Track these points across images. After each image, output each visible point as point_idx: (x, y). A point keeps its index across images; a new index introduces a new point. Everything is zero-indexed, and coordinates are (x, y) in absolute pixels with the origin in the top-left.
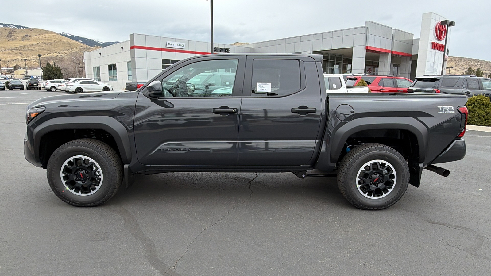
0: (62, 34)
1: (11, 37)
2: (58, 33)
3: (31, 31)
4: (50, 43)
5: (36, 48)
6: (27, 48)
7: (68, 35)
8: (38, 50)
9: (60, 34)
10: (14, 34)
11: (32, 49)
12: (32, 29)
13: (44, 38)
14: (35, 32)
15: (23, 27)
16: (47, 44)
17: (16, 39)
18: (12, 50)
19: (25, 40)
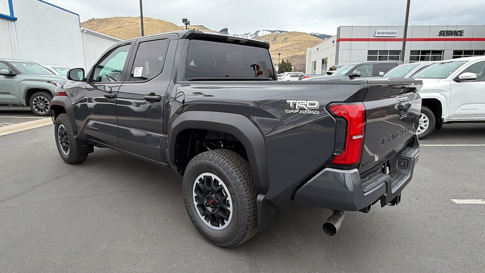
0: (312, 34)
1: (275, 41)
2: (309, 33)
3: (289, 34)
4: (301, 43)
5: (290, 48)
6: (284, 49)
7: (317, 34)
8: (291, 50)
9: (310, 34)
10: (278, 38)
11: (287, 49)
12: (290, 33)
13: (297, 39)
14: (292, 35)
15: (284, 32)
16: (299, 44)
17: (277, 43)
18: (274, 51)
19: (283, 42)
